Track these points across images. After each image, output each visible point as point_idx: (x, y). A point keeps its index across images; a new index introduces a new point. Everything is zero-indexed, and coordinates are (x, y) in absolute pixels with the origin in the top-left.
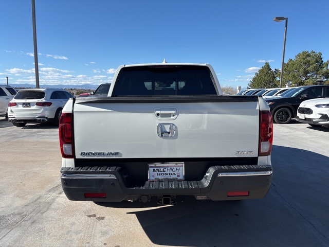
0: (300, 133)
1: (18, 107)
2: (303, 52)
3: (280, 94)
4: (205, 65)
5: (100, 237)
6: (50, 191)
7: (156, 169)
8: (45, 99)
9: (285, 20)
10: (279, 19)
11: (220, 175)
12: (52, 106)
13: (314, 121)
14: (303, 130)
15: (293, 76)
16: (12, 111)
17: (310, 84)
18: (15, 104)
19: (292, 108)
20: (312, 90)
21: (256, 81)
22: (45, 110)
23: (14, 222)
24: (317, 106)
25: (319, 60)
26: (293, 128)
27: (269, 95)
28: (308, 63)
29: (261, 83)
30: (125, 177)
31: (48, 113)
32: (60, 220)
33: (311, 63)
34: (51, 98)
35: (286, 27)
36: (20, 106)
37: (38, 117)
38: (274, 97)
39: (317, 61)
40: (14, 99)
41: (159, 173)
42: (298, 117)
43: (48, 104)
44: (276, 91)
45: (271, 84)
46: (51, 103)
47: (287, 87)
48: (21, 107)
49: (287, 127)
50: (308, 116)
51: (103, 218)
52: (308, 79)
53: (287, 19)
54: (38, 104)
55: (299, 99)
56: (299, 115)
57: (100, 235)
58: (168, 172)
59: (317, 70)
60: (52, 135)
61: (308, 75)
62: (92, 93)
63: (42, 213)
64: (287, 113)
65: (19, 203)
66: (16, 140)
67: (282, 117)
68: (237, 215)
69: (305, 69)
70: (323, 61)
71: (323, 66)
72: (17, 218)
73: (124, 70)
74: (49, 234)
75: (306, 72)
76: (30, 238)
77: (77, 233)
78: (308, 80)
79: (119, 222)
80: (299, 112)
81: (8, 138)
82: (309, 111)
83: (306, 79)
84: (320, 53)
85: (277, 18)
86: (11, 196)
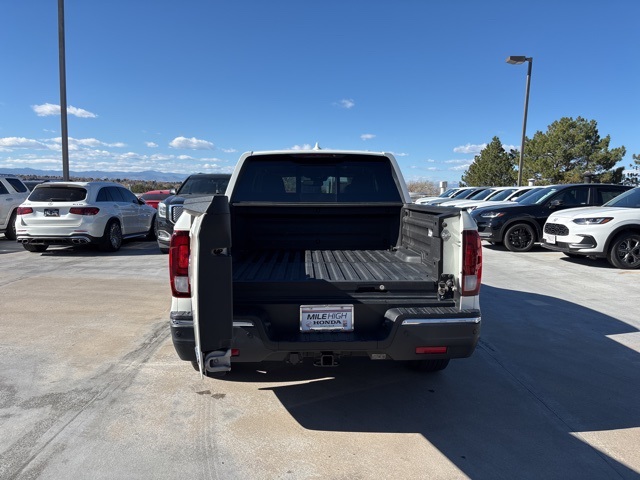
0: (547, 268)
1: (35, 215)
2: (563, 119)
3: (516, 198)
4: (383, 153)
5: (224, 420)
6: (126, 358)
7: (311, 315)
8: (87, 201)
9: (527, 62)
10: (516, 59)
11: (406, 323)
12: (99, 215)
13: (571, 247)
14: (553, 263)
15: (545, 163)
16: (23, 223)
17: (574, 178)
18: (30, 210)
19: (535, 223)
20: (573, 192)
21: (476, 170)
22: (87, 221)
23: (82, 401)
24: (577, 221)
25: (591, 134)
26: (536, 260)
27: (496, 200)
28: (571, 140)
29: (486, 175)
30: (268, 324)
31: (92, 227)
32: (154, 397)
33: (576, 139)
34: (97, 200)
35: (529, 74)
36: (39, 213)
37: (73, 235)
38: (505, 203)
39: (588, 137)
40: (27, 201)
41: (316, 320)
42: (544, 241)
43: (92, 211)
44: (510, 192)
45: (504, 177)
46: (98, 210)
47: (530, 186)
48: (41, 216)
49: (527, 258)
50: (561, 239)
51: (223, 396)
52: (572, 169)
53: (530, 61)
54: (73, 210)
55: (547, 208)
56: (546, 236)
57: (222, 417)
58: (330, 319)
59: (587, 153)
60: (103, 268)
61: (572, 162)
62: (174, 191)
63: (124, 389)
64: (527, 233)
65: (79, 375)
66: (37, 276)
67: (518, 240)
68: (432, 391)
69: (565, 151)
70: (599, 137)
71: (600, 145)
72: (84, 396)
73: (251, 161)
74: (143, 417)
75: (568, 157)
76: (114, 423)
77: (186, 414)
78: (571, 172)
79: (249, 401)
80: (546, 232)
81: (22, 272)
82: (562, 230)
83: (567, 170)
84: (593, 122)
85: (512, 58)
86: (63, 365)
